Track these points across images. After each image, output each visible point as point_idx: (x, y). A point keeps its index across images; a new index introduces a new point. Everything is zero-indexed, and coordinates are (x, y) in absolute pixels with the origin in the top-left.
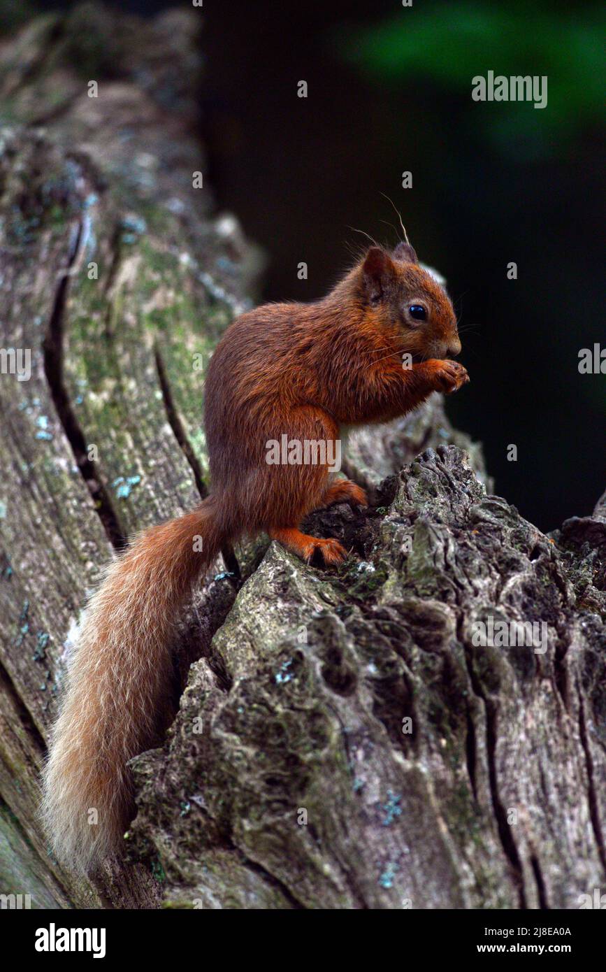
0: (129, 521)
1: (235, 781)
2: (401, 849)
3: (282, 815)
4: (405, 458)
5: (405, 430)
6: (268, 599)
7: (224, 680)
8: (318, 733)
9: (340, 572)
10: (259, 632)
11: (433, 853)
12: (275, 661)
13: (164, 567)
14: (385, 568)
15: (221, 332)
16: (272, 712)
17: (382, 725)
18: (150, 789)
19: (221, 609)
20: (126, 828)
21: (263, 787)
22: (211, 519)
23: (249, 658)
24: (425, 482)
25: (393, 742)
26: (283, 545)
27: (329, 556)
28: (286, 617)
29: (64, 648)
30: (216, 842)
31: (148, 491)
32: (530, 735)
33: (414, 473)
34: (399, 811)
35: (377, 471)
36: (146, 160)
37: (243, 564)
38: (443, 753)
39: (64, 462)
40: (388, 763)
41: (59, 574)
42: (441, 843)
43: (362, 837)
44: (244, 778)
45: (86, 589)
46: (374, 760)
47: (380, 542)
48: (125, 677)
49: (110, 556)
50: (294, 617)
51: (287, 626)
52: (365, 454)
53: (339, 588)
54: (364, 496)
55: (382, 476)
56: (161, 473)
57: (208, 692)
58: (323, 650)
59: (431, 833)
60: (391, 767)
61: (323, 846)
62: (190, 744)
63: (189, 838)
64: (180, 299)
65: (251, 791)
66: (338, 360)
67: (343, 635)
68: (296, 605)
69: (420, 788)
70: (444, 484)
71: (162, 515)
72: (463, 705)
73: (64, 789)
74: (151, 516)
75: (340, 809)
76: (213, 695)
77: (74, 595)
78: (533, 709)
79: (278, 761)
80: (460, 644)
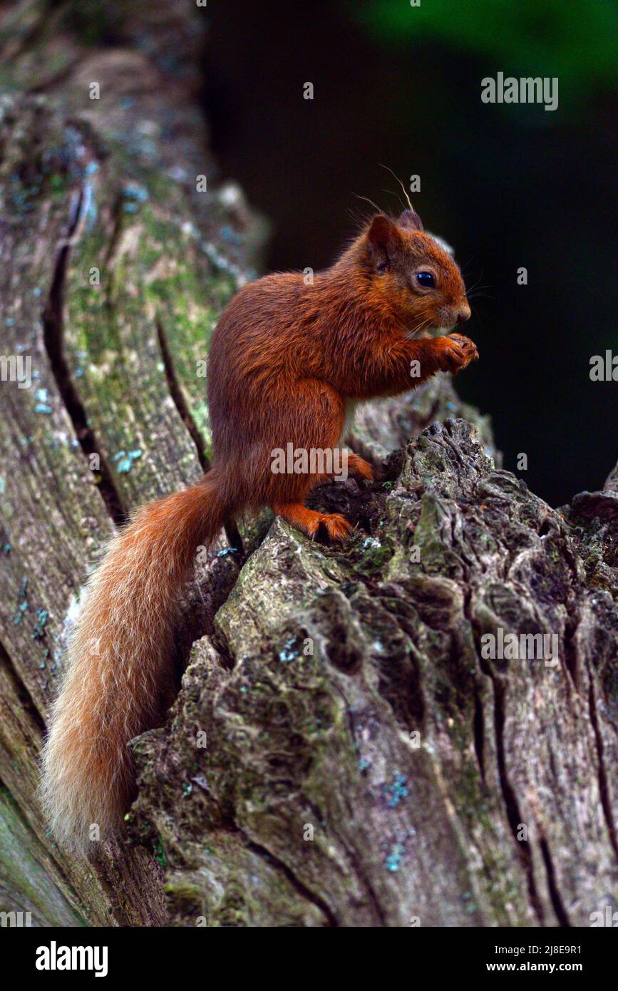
0: (130, 496)
1: (238, 763)
2: (407, 831)
3: (286, 796)
4: (412, 432)
5: (412, 402)
6: (271, 575)
7: (227, 658)
8: (322, 712)
9: (345, 548)
10: (263, 609)
11: (440, 835)
12: (279, 639)
13: (166, 543)
14: (392, 544)
15: (224, 303)
16: (276, 691)
17: (387, 704)
18: (151, 770)
19: (224, 585)
20: (127, 810)
21: (266, 768)
22: (214, 494)
23: (252, 636)
24: (431, 456)
25: (399, 721)
26: (287, 520)
27: (334, 532)
28: (291, 594)
29: (64, 626)
30: (219, 824)
31: (149, 465)
32: (539, 714)
33: (421, 447)
34: (405, 793)
35: (383, 444)
36: (148, 128)
37: (247, 540)
38: (451, 733)
39: (65, 436)
40: (394, 743)
41: (59, 550)
42: (448, 825)
43: (368, 819)
44: (247, 758)
45: (86, 565)
46: (380, 740)
47: (387, 518)
48: (126, 655)
49: (110, 531)
50: (297, 593)
51: (290, 604)
52: (371, 427)
53: (344, 564)
54: (370, 470)
55: (388, 449)
56: (163, 447)
57: (211, 670)
58: (327, 628)
59: (438, 815)
60: (398, 747)
61: (328, 828)
62: (192, 724)
63: (191, 819)
64: (183, 269)
65: (255, 772)
66: (344, 332)
67: (348, 613)
68: (301, 582)
69: (427, 768)
70: (452, 458)
71: (164, 489)
72: (471, 685)
73: (63, 769)
74: (153, 491)
75: (344, 791)
76: (215, 674)
77: (74, 571)
78: (542, 688)
79: (283, 741)
80: (468, 622)
